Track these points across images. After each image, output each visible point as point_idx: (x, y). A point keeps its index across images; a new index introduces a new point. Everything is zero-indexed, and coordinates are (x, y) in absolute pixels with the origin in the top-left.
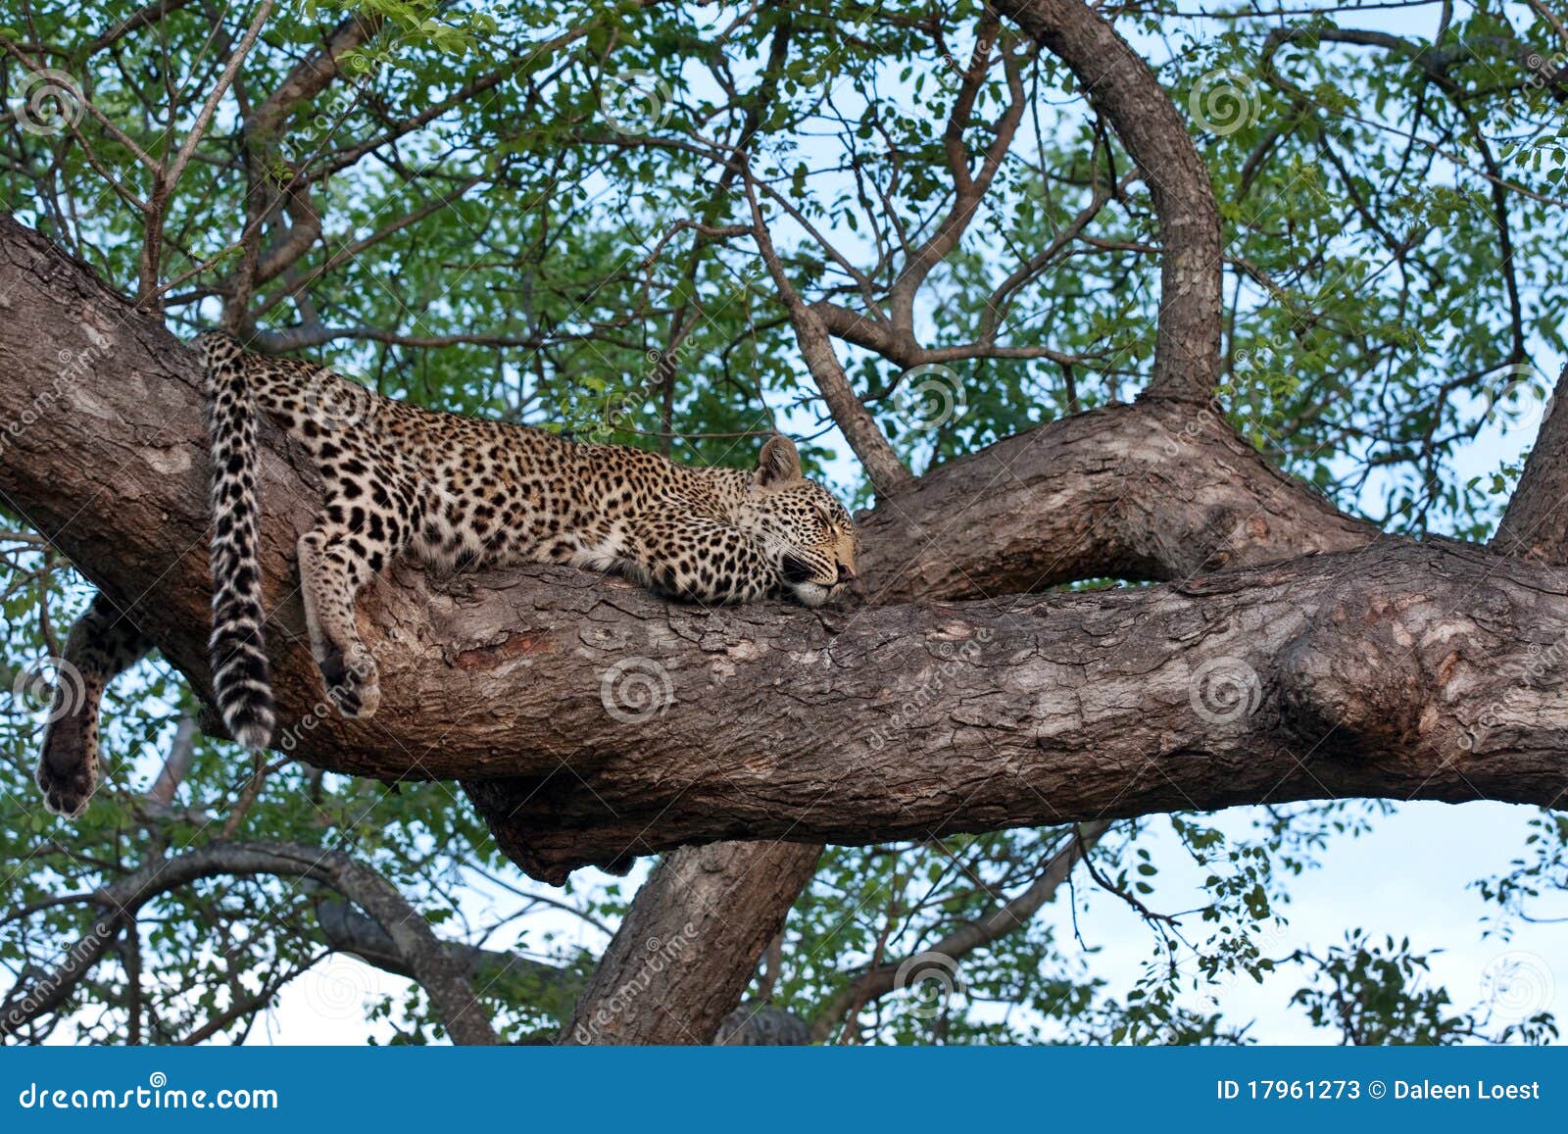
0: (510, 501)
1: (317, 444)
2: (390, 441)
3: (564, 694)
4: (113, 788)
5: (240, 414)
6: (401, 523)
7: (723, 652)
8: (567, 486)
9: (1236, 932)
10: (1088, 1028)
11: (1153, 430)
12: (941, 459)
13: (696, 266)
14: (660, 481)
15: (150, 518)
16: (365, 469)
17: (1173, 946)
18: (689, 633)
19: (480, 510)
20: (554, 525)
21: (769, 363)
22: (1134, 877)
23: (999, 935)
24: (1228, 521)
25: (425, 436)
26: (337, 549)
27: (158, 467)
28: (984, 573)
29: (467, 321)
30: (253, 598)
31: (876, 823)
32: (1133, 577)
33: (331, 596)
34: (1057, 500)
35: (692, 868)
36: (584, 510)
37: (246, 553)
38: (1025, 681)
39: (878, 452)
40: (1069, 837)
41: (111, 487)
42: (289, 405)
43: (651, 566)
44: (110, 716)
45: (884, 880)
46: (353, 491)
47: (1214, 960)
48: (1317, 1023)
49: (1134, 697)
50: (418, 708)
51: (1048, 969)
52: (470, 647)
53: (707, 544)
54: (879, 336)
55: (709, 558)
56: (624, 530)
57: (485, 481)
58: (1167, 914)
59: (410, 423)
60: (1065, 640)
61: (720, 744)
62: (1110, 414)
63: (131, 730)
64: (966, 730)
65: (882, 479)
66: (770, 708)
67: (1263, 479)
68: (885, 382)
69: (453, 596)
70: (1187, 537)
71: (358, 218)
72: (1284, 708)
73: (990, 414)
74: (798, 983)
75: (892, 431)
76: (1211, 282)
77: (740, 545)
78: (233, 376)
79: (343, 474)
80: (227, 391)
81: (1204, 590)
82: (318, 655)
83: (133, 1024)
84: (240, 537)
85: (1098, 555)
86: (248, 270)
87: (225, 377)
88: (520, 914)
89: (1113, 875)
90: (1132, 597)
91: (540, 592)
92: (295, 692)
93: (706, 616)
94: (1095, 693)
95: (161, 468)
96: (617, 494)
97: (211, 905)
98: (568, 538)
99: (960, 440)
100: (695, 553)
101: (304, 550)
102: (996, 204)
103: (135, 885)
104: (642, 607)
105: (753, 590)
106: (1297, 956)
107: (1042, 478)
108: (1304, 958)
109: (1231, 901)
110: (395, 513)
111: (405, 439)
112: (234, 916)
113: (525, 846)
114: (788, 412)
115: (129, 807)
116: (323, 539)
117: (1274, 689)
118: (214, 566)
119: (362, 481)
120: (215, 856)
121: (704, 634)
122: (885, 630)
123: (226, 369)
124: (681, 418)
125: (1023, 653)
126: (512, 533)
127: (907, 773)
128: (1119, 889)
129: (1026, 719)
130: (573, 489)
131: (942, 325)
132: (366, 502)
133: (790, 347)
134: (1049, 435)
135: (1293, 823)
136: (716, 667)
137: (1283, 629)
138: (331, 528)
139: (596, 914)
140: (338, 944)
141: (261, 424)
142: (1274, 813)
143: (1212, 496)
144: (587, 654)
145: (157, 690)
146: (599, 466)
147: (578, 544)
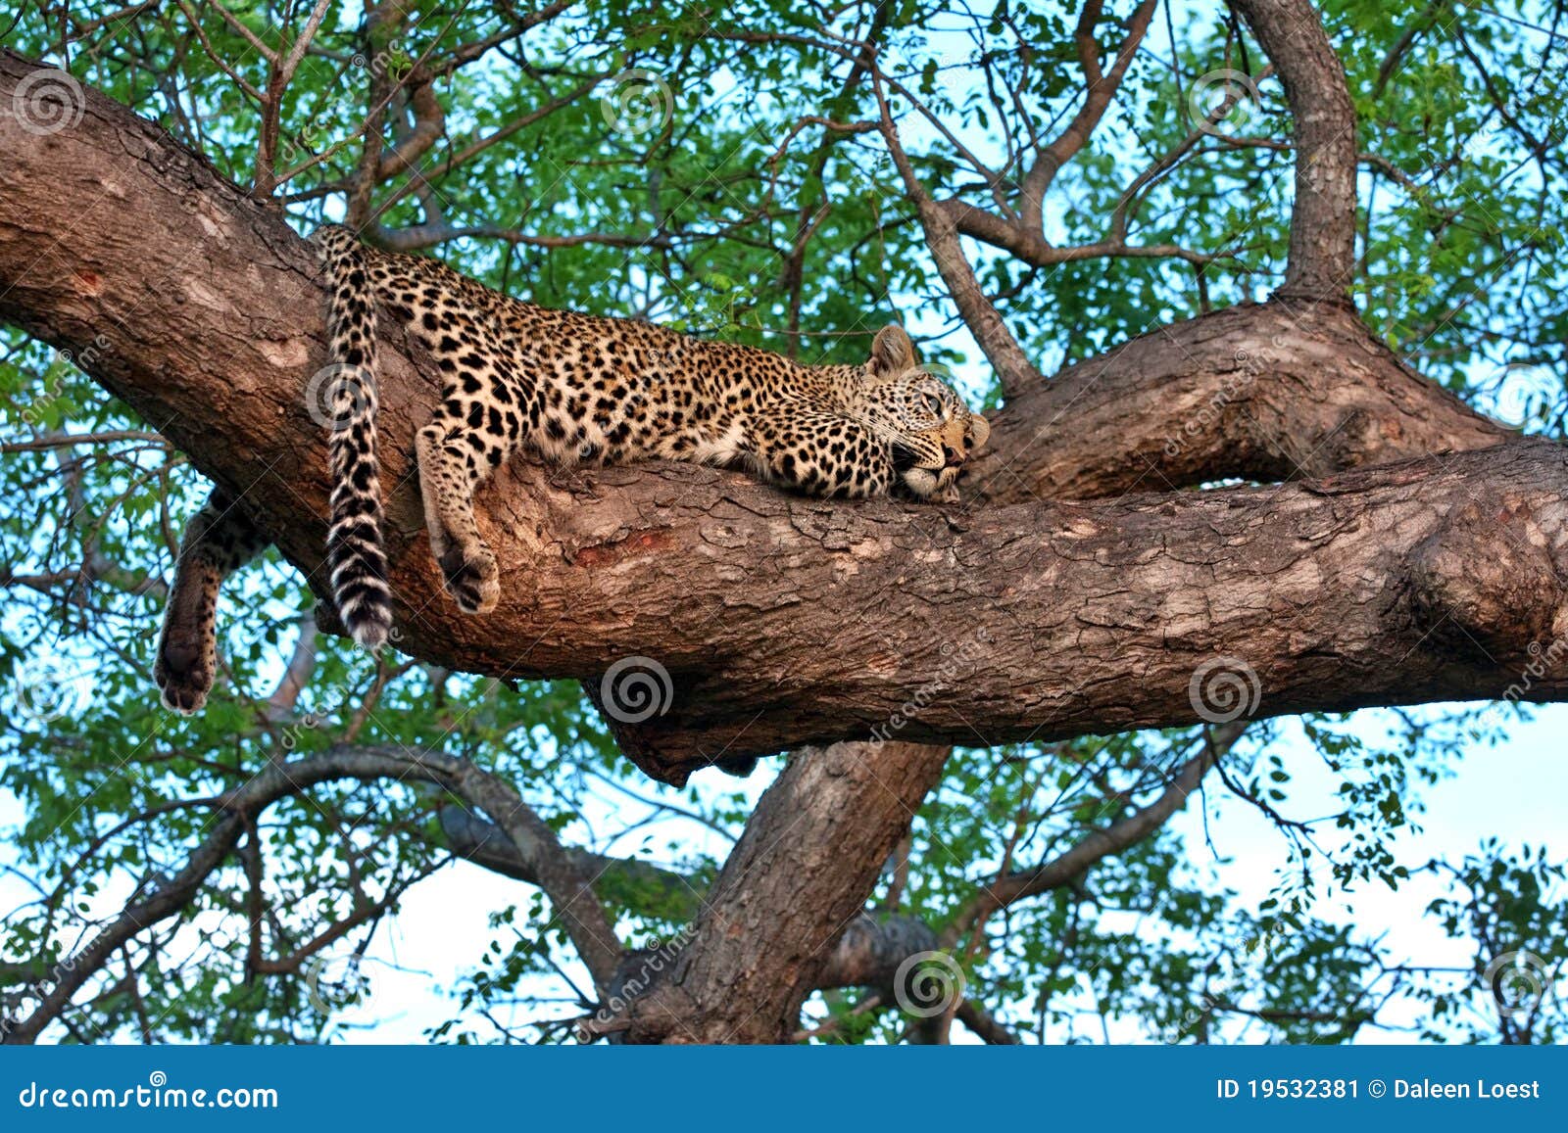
0: (631, 394)
1: (436, 337)
2: (509, 336)
3: (685, 592)
4: (235, 691)
5: (359, 308)
6: (520, 418)
7: (846, 550)
8: (688, 377)
9: (1371, 841)
10: (1219, 938)
11: (1286, 330)
12: (1072, 362)
13: (823, 164)
14: (781, 379)
15: (265, 412)
16: (485, 363)
17: (1306, 853)
18: (812, 531)
19: (601, 404)
20: (677, 418)
21: (898, 264)
22: (1266, 785)
23: (1130, 843)
24: (1360, 421)
25: (542, 333)
26: (456, 443)
27: (274, 360)
28: (1114, 474)
29: (593, 223)
30: (371, 494)
31: (1002, 723)
32: (1265, 479)
33: (451, 490)
34: (1188, 400)
35: (816, 773)
36: (707, 401)
37: (364, 449)
38: (1152, 581)
39: (1006, 351)
40: (1200, 744)
41: (227, 381)
42: (409, 298)
43: (770, 458)
44: (231, 620)
45: (1012, 788)
46: (472, 386)
47: (1348, 869)
48: (1451, 934)
49: (1262, 597)
50: (537, 605)
51: (1178, 879)
52: (589, 544)
53: (826, 434)
54: (1010, 234)
55: (829, 447)
56: (744, 424)
57: (605, 375)
58: (1300, 821)
59: (527, 320)
60: (1193, 539)
61: (841, 642)
62: (1244, 313)
63: (252, 632)
64: (1093, 630)
65: (1011, 378)
66: (894, 607)
67: (1397, 380)
68: (1015, 281)
69: (573, 492)
70: (1318, 438)
71: (483, 116)
72: (1415, 608)
73: (1122, 316)
74: (925, 892)
75: (1023, 333)
76: (1345, 180)
77: (861, 436)
78: (352, 270)
79: (462, 368)
80: (347, 285)
81: (1334, 489)
82: (437, 549)
83: (255, 932)
84: (358, 432)
85: (1230, 456)
86: (370, 167)
87: (344, 270)
88: (646, 821)
89: (1246, 783)
90: (1261, 496)
91: (661, 489)
92: (412, 589)
93: (829, 514)
94: (1223, 593)
95: (277, 361)
96: (735, 390)
97: (332, 810)
98: (690, 433)
99: (1091, 343)
100: (814, 442)
101: (422, 444)
102: (1128, 101)
103: (256, 789)
104: (764, 504)
105: (873, 486)
106: (1432, 865)
107: (1172, 378)
108: (1439, 868)
109: (1366, 808)
110: (514, 408)
111: (523, 335)
112: (357, 821)
113: (646, 747)
114: (918, 313)
115: (250, 711)
116: (441, 433)
117: (1405, 590)
118: (332, 462)
119: (482, 375)
120: (338, 760)
121: (827, 532)
122: (1011, 528)
123: (345, 262)
124: (809, 318)
125: (1151, 553)
126: (635, 426)
127: (1033, 673)
128: (1252, 796)
129: (1154, 619)
130: (694, 381)
131: (1073, 226)
132: (485, 397)
133: (921, 248)
134: (1180, 334)
135: (1429, 733)
136: (839, 565)
137: (1413, 529)
138: (450, 422)
139: (721, 822)
140: (460, 850)
141: (380, 319)
142: (1408, 721)
143: (1345, 396)
144: (709, 551)
145: (280, 593)
146: (719, 362)
147: (699, 438)
